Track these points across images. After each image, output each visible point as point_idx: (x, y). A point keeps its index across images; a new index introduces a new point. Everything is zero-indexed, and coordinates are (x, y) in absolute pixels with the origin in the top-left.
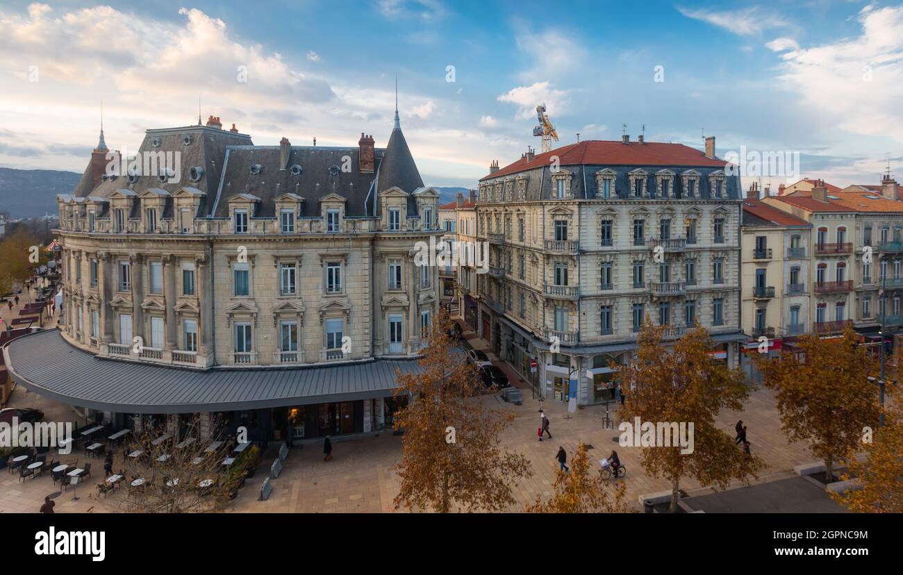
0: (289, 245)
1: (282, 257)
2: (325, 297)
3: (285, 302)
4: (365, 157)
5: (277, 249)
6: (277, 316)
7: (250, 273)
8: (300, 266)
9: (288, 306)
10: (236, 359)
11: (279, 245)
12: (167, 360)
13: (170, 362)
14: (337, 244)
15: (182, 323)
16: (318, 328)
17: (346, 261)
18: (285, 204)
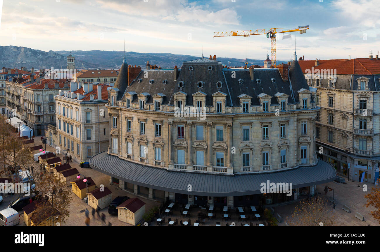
0: (267, 117)
1: (264, 123)
2: (281, 140)
3: (266, 143)
4: (285, 74)
5: (262, 119)
6: (262, 149)
7: (250, 130)
8: (271, 127)
9: (267, 144)
10: (244, 170)
11: (263, 118)
12: (210, 170)
13: (212, 172)
14: (285, 116)
15: (215, 154)
16: (277, 154)
17: (288, 123)
18: (265, 99)
